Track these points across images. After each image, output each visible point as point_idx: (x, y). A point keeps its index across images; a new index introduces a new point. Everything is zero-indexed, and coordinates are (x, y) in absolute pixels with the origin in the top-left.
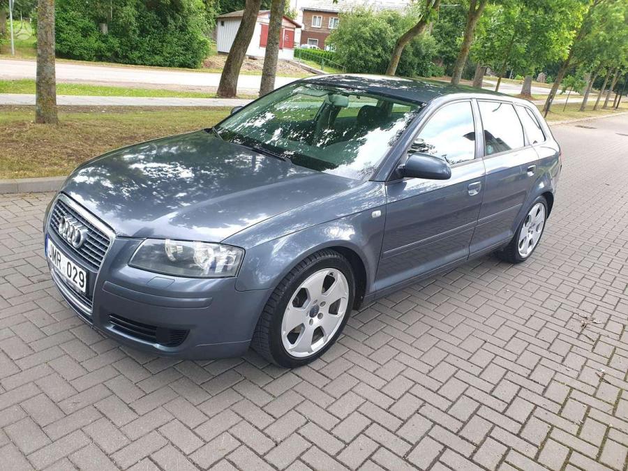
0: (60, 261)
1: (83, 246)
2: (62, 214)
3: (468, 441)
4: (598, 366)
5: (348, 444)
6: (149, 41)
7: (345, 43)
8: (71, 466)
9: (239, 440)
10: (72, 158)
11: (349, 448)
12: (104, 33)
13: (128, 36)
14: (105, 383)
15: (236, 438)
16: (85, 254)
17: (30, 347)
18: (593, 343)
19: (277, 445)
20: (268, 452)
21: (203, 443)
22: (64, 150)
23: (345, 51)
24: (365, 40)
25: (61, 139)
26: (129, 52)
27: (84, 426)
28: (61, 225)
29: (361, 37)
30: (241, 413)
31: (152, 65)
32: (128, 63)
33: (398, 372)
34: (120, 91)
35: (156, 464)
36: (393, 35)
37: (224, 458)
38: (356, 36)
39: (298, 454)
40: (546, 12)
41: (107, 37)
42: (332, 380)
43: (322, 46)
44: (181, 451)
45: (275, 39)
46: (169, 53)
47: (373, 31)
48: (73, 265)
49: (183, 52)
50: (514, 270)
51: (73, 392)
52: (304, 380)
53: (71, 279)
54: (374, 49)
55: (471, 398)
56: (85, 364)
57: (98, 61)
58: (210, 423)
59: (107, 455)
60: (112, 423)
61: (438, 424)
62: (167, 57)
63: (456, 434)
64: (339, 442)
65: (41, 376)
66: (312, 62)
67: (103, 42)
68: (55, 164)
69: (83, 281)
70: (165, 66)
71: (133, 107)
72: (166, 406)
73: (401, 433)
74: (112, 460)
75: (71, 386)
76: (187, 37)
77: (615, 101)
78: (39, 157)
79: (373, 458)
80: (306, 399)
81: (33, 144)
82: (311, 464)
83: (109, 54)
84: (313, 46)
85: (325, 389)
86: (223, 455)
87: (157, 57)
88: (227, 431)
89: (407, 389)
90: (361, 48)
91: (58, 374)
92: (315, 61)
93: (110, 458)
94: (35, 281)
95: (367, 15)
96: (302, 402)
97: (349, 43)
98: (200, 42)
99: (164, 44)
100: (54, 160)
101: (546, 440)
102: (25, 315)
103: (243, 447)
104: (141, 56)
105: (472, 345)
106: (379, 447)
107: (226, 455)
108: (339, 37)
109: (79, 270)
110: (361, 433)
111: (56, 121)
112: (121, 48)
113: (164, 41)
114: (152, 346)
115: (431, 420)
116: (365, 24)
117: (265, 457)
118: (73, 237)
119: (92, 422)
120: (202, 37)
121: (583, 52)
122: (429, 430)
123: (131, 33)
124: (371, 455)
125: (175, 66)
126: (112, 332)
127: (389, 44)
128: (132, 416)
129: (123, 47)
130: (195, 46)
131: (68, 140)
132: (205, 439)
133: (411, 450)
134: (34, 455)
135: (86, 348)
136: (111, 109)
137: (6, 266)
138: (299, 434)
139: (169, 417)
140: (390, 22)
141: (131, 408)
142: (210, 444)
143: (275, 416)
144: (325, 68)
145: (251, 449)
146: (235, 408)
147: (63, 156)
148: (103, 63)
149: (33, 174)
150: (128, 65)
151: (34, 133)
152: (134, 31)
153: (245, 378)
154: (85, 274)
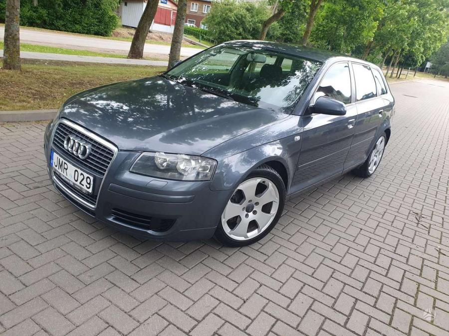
0: (66, 169)
1: (88, 158)
2: (65, 134)
3: (369, 295)
4: (435, 244)
5: (293, 300)
6: (71, 13)
7: (216, 24)
8: (102, 321)
9: (217, 299)
10: (36, 96)
11: (294, 302)
12: (35, 5)
13: (54, 9)
14: (108, 262)
15: (215, 298)
16: (91, 163)
17: (43, 236)
18: (428, 230)
19: (245, 302)
20: (240, 307)
21: (193, 303)
22: (29, 91)
23: (216, 30)
24: (231, 22)
25: (25, 82)
26: (55, 21)
27: (102, 293)
28: (65, 142)
29: (228, 20)
30: (213, 280)
31: (73, 32)
32: (54, 30)
33: (311, 251)
34: (54, 50)
35: (163, 318)
36: (250, 20)
37: (211, 312)
38: (224, 19)
39: (261, 308)
40: (360, 10)
41: (37, 8)
42: (269, 257)
43: (198, 25)
44: (178, 308)
45: (182, 16)
46: (87, 24)
47: (236, 16)
48: (80, 172)
49: (98, 24)
50: (366, 182)
51: (86, 269)
52: (250, 256)
53: (78, 183)
54: (237, 29)
55: (363, 266)
56: (89, 248)
57: (30, 26)
58: (193, 288)
59: (126, 313)
60: (122, 290)
61: (347, 284)
62: (85, 27)
63: (361, 290)
64: (286, 298)
65: (58, 257)
66: (192, 36)
67: (34, 12)
68: (24, 101)
69: (89, 184)
70: (83, 33)
71: (68, 61)
72: (159, 277)
73: (325, 290)
74: (130, 316)
75: (83, 264)
76: (100, 12)
77: (397, 74)
78: (10, 95)
79: (312, 308)
80: (255, 269)
81: (4, 85)
82: (272, 314)
83: (39, 22)
84: (192, 25)
85: (266, 262)
86: (209, 311)
87: (77, 26)
88: (207, 293)
89: (321, 261)
90: (228, 28)
91: (71, 255)
92: (194, 35)
93: (129, 315)
94: (32, 188)
95: (232, 4)
96: (253, 272)
97: (219, 24)
98: (110, 17)
99: (83, 17)
100: (23, 98)
101: (417, 293)
102: (31, 212)
103: (222, 304)
104: (64, 25)
105: (353, 231)
106: (314, 301)
107: (212, 310)
108: (211, 19)
109: (86, 175)
110: (299, 292)
111: (19, 68)
112: (49, 18)
113: (82, 14)
114: (146, 232)
115: (342, 282)
116: (231, 11)
117: (239, 310)
118: (79, 151)
119: (107, 290)
120: (111, 14)
121: (381, 38)
122: (343, 289)
123: (57, 6)
124: (310, 307)
125: (91, 34)
126: (112, 222)
127: (247, 26)
128: (135, 285)
129: (50, 16)
130: (107, 19)
131: (31, 83)
132: (194, 299)
133: (335, 302)
134: (71, 314)
135: (86, 236)
136: (51, 62)
137: (4, 176)
138: (258, 294)
139: (163, 285)
140: (248, 10)
141: (133, 279)
142: (198, 302)
143: (237, 282)
144: (201, 41)
145: (228, 305)
146: (208, 276)
147: (29, 95)
148: (34, 28)
149: (7, 108)
150: (55, 31)
151: (3, 76)
152: (59, 4)
153: (209, 256)
154: (92, 178)
